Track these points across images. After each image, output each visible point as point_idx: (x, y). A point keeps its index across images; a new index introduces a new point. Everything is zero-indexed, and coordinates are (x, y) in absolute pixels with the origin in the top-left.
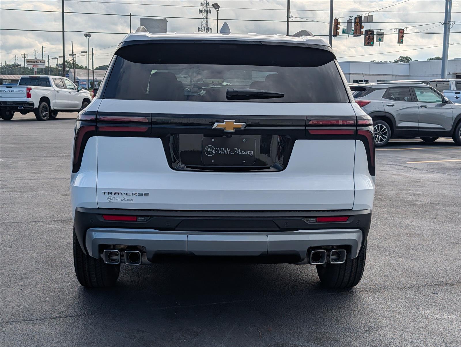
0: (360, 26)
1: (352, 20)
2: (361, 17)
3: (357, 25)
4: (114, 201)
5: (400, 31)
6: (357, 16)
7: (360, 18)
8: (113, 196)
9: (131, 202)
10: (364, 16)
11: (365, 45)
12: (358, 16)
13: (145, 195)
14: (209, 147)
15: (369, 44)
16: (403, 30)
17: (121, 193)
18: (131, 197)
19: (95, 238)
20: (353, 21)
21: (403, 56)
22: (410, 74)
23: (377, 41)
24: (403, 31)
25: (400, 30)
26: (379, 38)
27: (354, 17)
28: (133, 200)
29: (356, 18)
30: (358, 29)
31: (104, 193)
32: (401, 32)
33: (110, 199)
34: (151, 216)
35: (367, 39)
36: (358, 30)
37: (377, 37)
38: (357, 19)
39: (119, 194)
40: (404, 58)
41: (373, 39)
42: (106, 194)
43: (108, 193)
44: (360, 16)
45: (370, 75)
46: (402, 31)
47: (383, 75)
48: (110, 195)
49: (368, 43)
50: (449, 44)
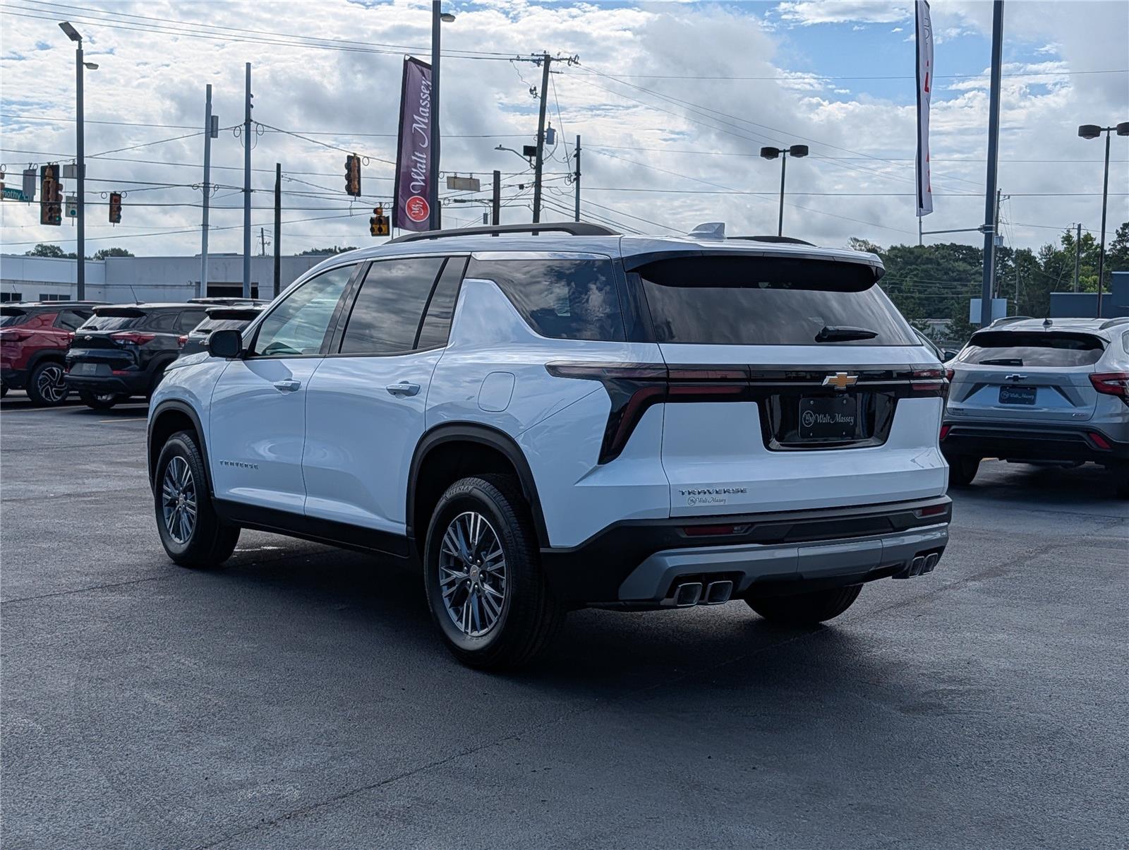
0: (55, 184)
1: (35, 170)
2: (58, 167)
3: (49, 182)
4: (697, 504)
5: (114, 197)
6: (47, 165)
7: (55, 169)
8: (697, 496)
9: (722, 503)
10: (64, 166)
11: (43, 222)
12: (49, 163)
13: (742, 491)
14: (807, 413)
15: (53, 221)
16: (120, 196)
17: (708, 491)
18: (722, 496)
19: (670, 566)
20: (38, 172)
21: (45, 244)
22: (108, 283)
23: (67, 216)
24: (120, 200)
25: (112, 195)
26: (71, 209)
27: (40, 166)
28: (725, 501)
29: (43, 169)
30: (51, 189)
31: (683, 494)
32: (116, 201)
33: (692, 501)
34: (753, 524)
35: (47, 210)
36: (51, 192)
37: (67, 207)
38: (47, 170)
39: (705, 493)
40: (46, 248)
41: (60, 210)
42: (686, 494)
43: (689, 493)
44: (55, 164)
45: (24, 282)
46: (117, 198)
47: (53, 283)
48: (692, 495)
49: (50, 218)
50: (209, 228)
